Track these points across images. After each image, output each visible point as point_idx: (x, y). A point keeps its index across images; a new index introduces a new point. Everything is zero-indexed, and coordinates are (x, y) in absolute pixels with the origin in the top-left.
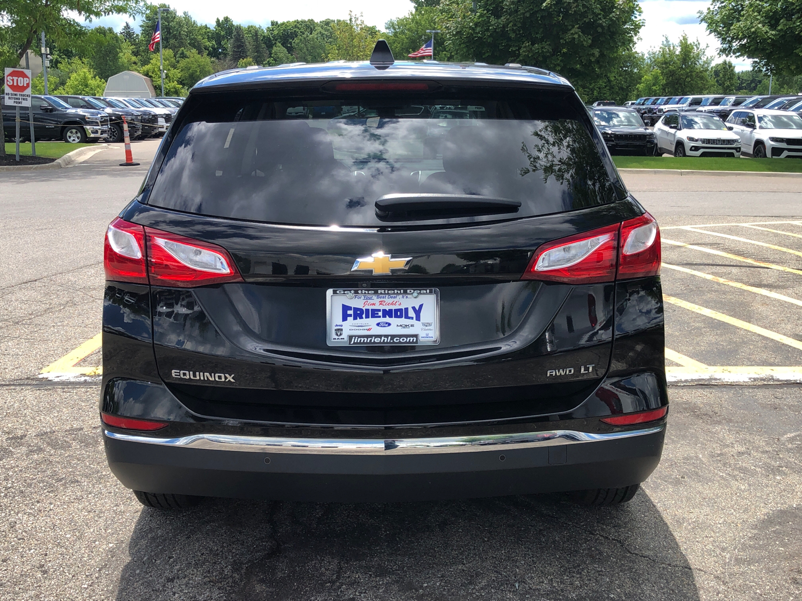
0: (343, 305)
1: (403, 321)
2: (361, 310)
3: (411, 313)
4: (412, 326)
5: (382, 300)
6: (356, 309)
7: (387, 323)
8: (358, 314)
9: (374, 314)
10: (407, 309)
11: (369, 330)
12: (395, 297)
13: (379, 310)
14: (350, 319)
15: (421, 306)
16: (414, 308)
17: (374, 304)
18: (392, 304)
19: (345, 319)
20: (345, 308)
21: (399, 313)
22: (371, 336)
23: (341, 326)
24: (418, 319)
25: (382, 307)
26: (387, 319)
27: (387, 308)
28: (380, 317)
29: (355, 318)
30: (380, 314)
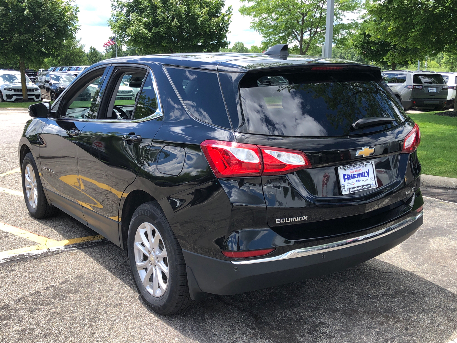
0: (343, 174)
1: (364, 178)
2: (349, 175)
3: (366, 174)
4: (367, 180)
5: (356, 169)
6: (348, 175)
7: (359, 180)
8: (349, 177)
9: (354, 176)
10: (364, 172)
11: (354, 184)
12: (360, 168)
13: (355, 175)
14: (346, 180)
15: (368, 170)
16: (366, 171)
17: (353, 172)
18: (359, 171)
19: (345, 181)
20: (344, 175)
21: (362, 175)
22: (356, 187)
23: (344, 184)
24: (369, 177)
25: (356, 173)
26: (359, 178)
27: (358, 173)
28: (356, 178)
29: (348, 180)
30: (356, 176)
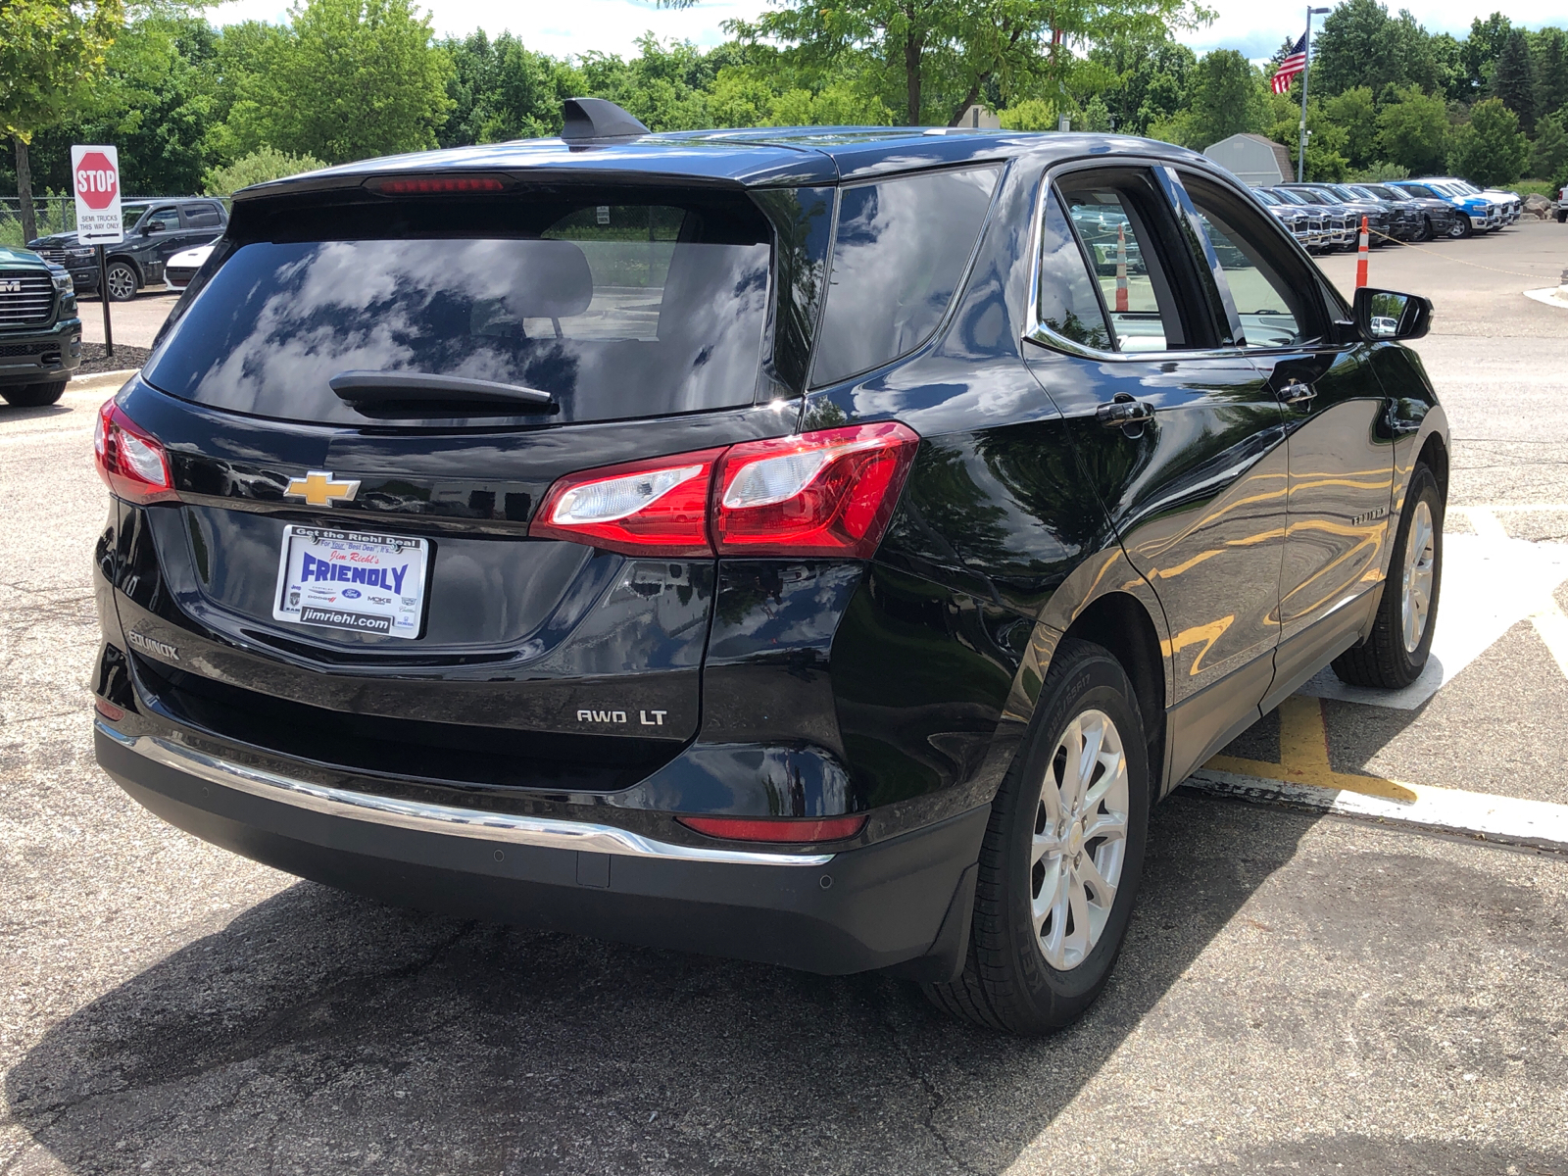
0: (306, 554)
1: (377, 591)
2: (326, 564)
3: (390, 580)
4: (389, 601)
5: (355, 551)
6: (321, 563)
7: (356, 592)
8: (323, 571)
9: (341, 573)
10: (384, 571)
11: (331, 600)
12: (372, 549)
13: (349, 569)
14: (312, 578)
15: (404, 568)
16: (394, 570)
17: (343, 557)
18: (367, 560)
19: (305, 579)
20: (309, 559)
21: (374, 577)
22: (330, 612)
23: (299, 588)
24: (398, 590)
25: (353, 564)
26: (357, 586)
27: (360, 566)
28: (348, 580)
29: (317, 579)
30: (350, 575)
